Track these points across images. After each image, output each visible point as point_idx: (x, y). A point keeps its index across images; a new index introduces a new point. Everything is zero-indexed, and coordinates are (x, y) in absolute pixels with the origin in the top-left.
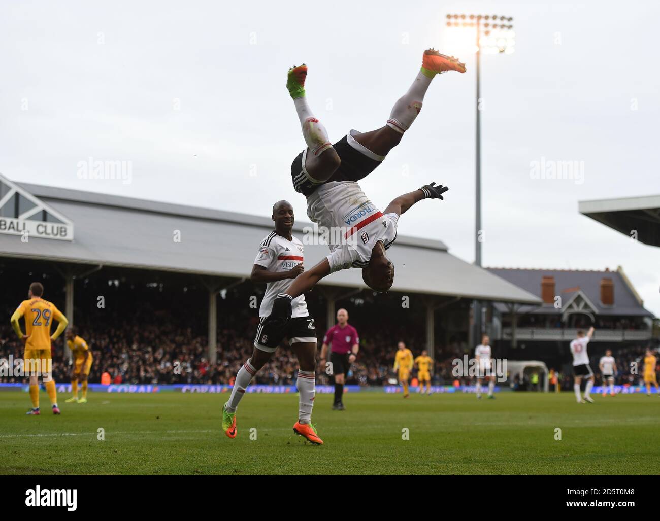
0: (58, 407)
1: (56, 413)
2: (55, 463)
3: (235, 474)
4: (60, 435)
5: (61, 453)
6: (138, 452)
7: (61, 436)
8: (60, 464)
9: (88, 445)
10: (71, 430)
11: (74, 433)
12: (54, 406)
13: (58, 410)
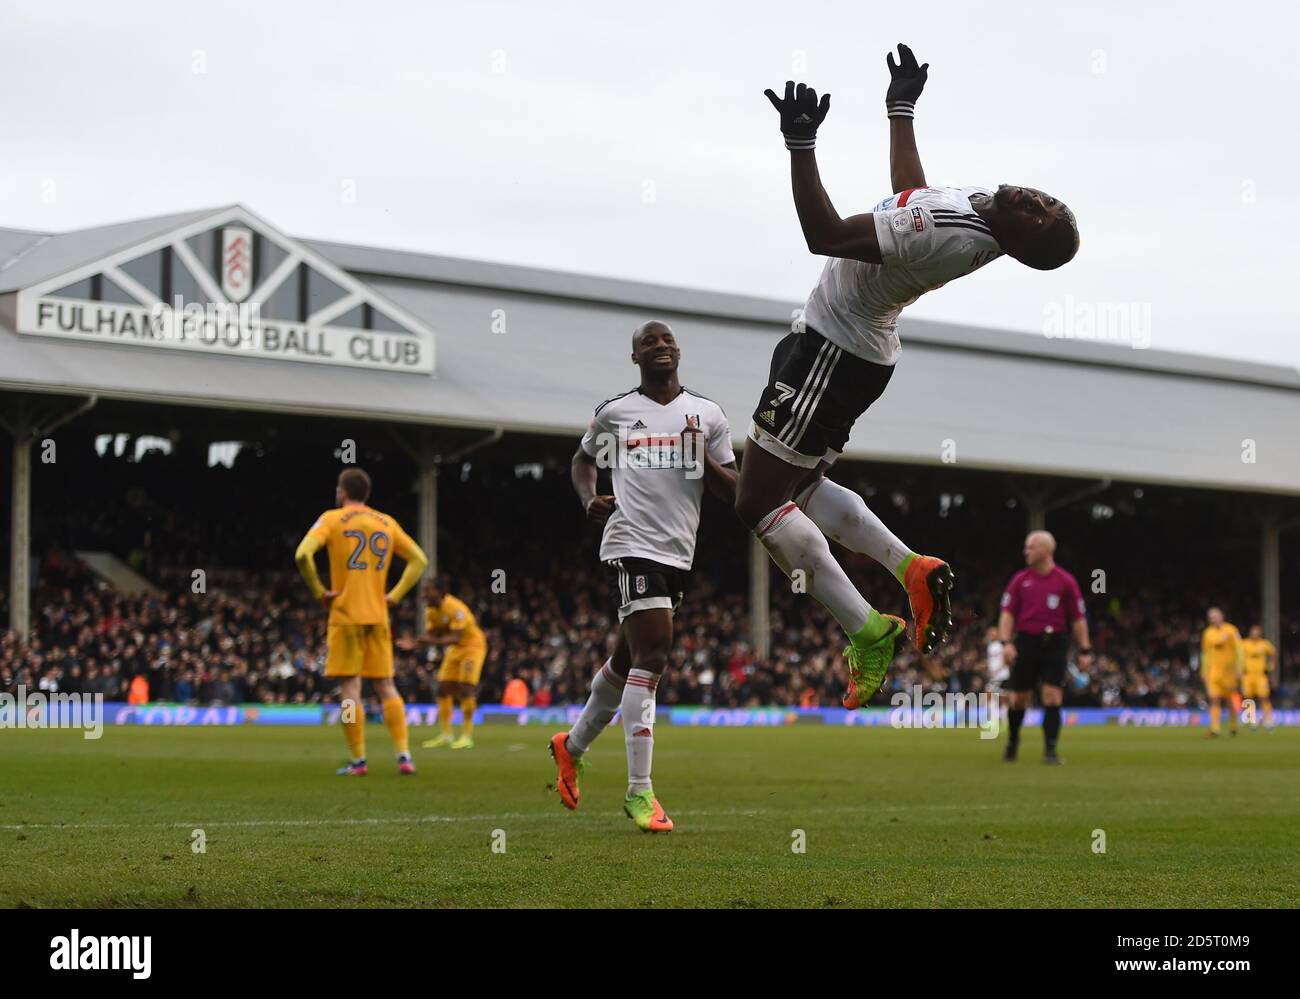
0: (412, 760)
1: (406, 772)
2: (411, 884)
3: (830, 907)
4: (417, 820)
5: (423, 861)
6: (600, 858)
7: (420, 823)
8: (424, 886)
9: (484, 844)
10: (441, 810)
11: (449, 816)
12: (403, 759)
13: (411, 767)
